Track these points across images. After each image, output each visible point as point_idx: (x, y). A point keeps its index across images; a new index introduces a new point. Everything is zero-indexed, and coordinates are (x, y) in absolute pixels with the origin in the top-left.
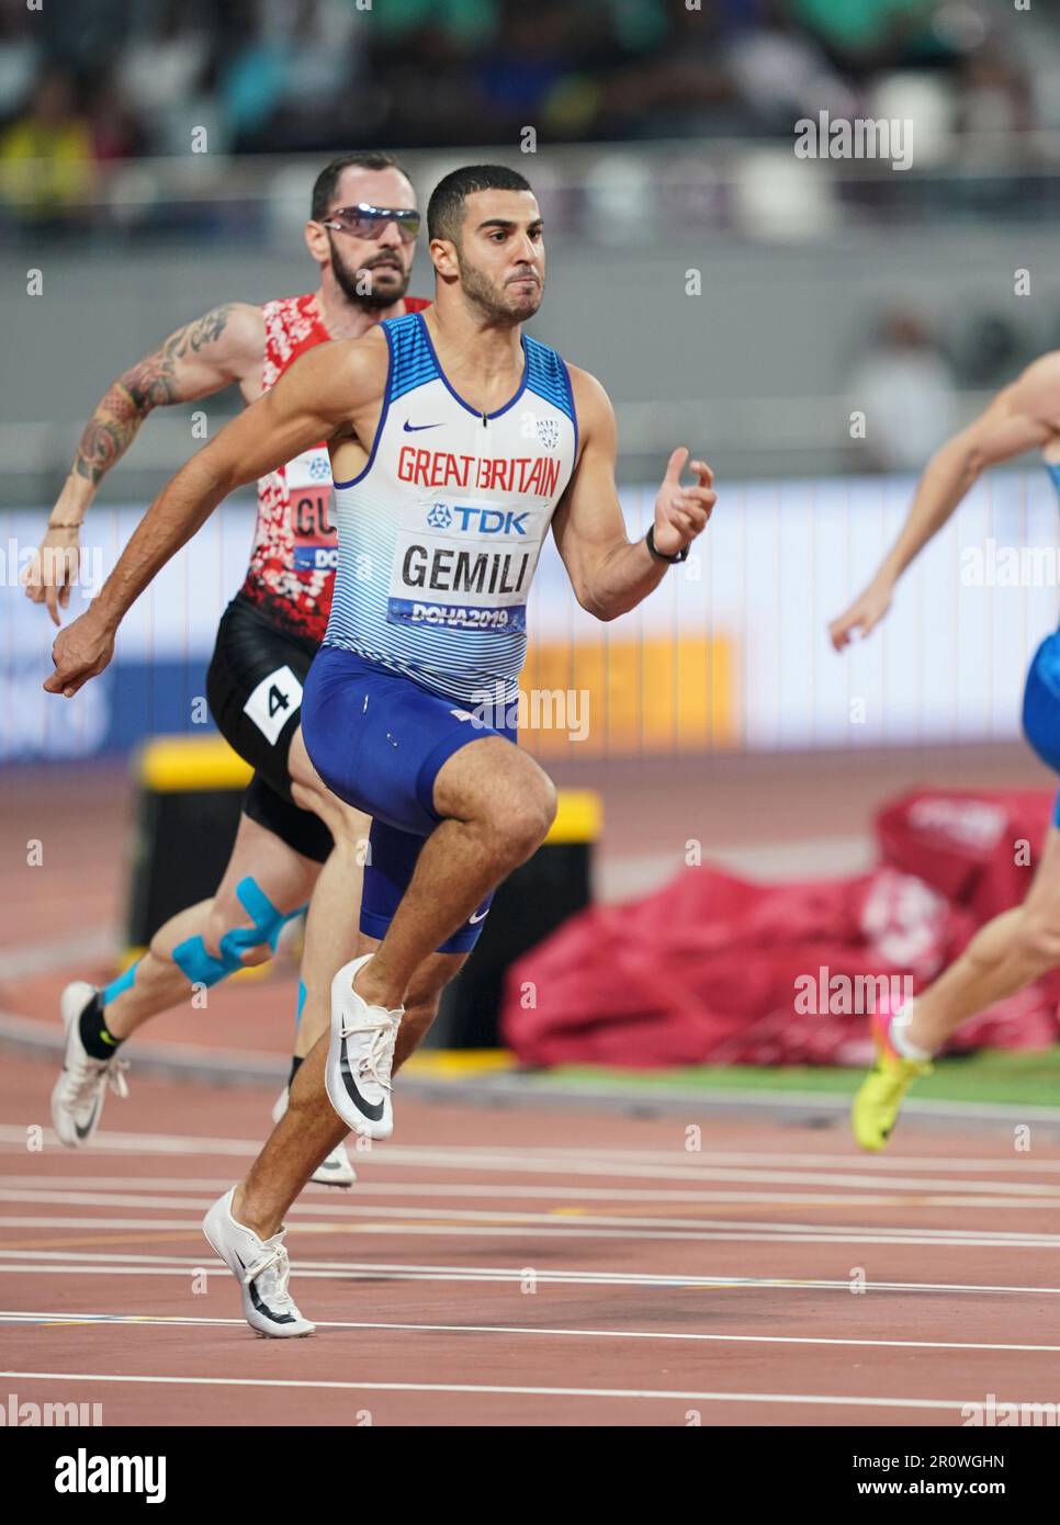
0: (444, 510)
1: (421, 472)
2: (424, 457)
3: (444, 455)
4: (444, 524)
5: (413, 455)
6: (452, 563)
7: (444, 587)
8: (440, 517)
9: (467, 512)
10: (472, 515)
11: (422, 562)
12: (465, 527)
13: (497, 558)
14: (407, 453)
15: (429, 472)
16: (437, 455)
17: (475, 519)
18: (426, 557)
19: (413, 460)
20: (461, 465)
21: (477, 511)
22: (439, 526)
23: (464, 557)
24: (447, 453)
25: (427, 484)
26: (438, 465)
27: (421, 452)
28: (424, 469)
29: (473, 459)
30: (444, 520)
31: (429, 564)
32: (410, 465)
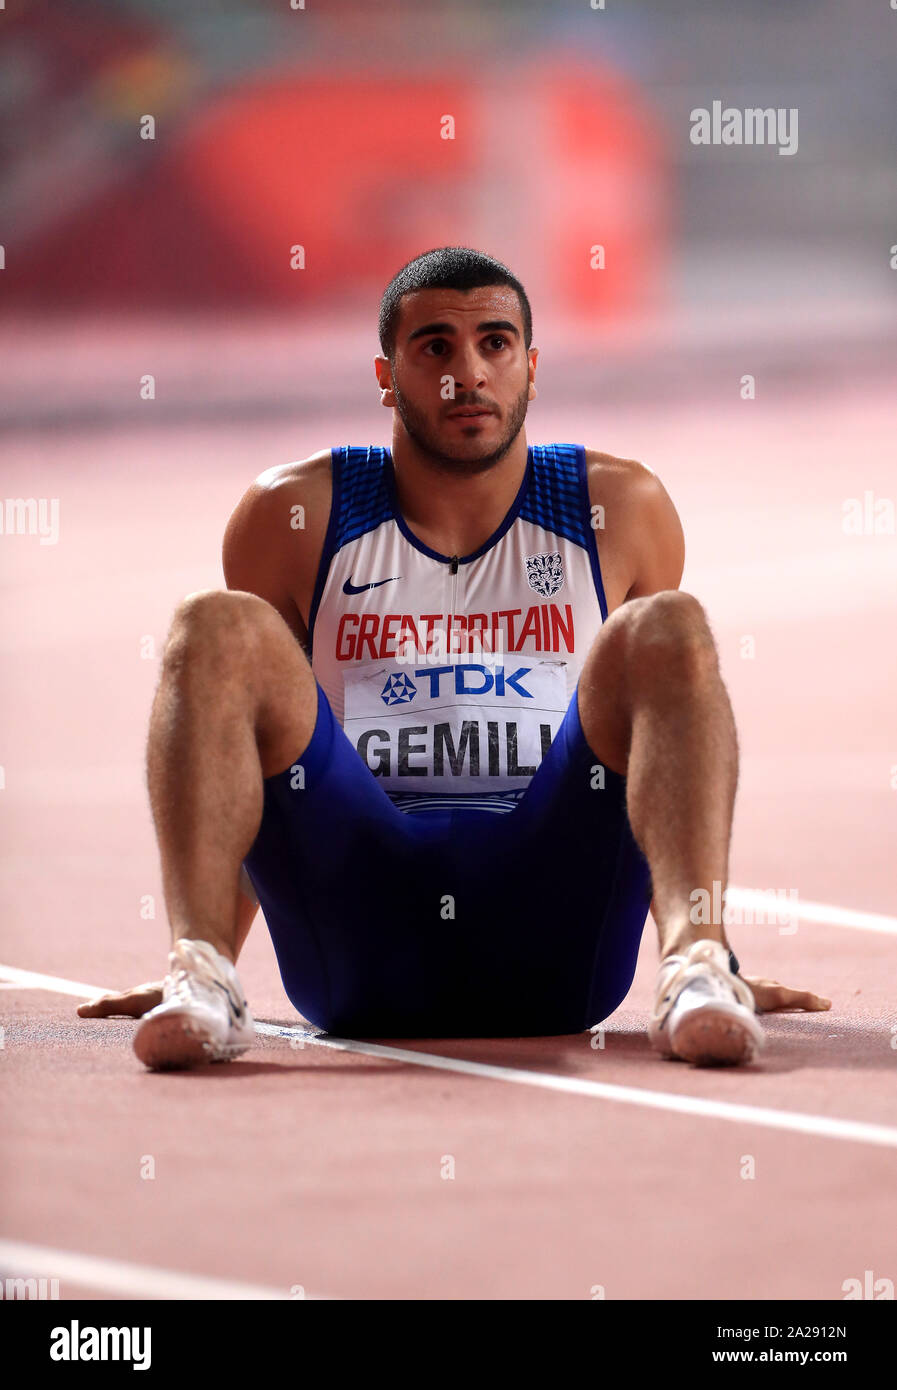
0: (402, 679)
1: (365, 642)
2: (370, 624)
3: (397, 618)
4: (406, 698)
5: (356, 624)
6: (428, 739)
7: (420, 771)
8: (399, 691)
9: (434, 673)
10: (442, 677)
11: (384, 745)
12: (435, 692)
13: (493, 726)
14: (349, 624)
15: (377, 640)
16: (389, 618)
17: (447, 681)
18: (388, 739)
19: (356, 630)
20: (422, 626)
21: (448, 669)
22: (400, 701)
23: (442, 730)
24: (402, 614)
25: (374, 656)
26: (390, 631)
27: (366, 617)
28: (370, 638)
29: (440, 617)
30: (405, 692)
31: (393, 746)
32: (351, 638)
